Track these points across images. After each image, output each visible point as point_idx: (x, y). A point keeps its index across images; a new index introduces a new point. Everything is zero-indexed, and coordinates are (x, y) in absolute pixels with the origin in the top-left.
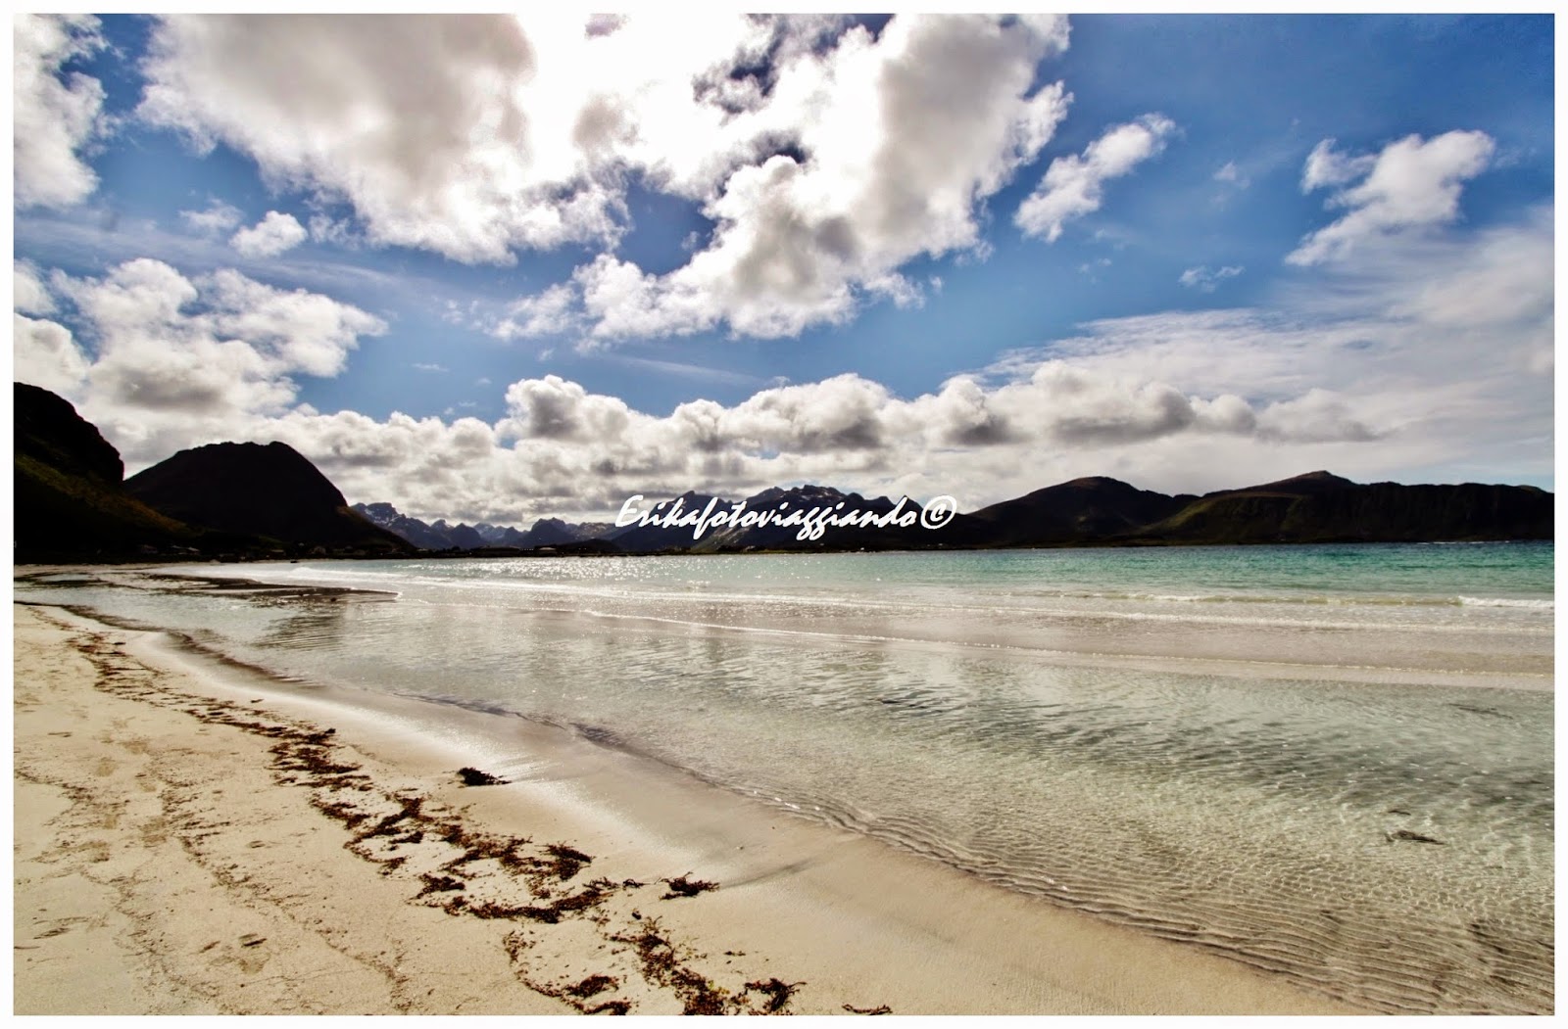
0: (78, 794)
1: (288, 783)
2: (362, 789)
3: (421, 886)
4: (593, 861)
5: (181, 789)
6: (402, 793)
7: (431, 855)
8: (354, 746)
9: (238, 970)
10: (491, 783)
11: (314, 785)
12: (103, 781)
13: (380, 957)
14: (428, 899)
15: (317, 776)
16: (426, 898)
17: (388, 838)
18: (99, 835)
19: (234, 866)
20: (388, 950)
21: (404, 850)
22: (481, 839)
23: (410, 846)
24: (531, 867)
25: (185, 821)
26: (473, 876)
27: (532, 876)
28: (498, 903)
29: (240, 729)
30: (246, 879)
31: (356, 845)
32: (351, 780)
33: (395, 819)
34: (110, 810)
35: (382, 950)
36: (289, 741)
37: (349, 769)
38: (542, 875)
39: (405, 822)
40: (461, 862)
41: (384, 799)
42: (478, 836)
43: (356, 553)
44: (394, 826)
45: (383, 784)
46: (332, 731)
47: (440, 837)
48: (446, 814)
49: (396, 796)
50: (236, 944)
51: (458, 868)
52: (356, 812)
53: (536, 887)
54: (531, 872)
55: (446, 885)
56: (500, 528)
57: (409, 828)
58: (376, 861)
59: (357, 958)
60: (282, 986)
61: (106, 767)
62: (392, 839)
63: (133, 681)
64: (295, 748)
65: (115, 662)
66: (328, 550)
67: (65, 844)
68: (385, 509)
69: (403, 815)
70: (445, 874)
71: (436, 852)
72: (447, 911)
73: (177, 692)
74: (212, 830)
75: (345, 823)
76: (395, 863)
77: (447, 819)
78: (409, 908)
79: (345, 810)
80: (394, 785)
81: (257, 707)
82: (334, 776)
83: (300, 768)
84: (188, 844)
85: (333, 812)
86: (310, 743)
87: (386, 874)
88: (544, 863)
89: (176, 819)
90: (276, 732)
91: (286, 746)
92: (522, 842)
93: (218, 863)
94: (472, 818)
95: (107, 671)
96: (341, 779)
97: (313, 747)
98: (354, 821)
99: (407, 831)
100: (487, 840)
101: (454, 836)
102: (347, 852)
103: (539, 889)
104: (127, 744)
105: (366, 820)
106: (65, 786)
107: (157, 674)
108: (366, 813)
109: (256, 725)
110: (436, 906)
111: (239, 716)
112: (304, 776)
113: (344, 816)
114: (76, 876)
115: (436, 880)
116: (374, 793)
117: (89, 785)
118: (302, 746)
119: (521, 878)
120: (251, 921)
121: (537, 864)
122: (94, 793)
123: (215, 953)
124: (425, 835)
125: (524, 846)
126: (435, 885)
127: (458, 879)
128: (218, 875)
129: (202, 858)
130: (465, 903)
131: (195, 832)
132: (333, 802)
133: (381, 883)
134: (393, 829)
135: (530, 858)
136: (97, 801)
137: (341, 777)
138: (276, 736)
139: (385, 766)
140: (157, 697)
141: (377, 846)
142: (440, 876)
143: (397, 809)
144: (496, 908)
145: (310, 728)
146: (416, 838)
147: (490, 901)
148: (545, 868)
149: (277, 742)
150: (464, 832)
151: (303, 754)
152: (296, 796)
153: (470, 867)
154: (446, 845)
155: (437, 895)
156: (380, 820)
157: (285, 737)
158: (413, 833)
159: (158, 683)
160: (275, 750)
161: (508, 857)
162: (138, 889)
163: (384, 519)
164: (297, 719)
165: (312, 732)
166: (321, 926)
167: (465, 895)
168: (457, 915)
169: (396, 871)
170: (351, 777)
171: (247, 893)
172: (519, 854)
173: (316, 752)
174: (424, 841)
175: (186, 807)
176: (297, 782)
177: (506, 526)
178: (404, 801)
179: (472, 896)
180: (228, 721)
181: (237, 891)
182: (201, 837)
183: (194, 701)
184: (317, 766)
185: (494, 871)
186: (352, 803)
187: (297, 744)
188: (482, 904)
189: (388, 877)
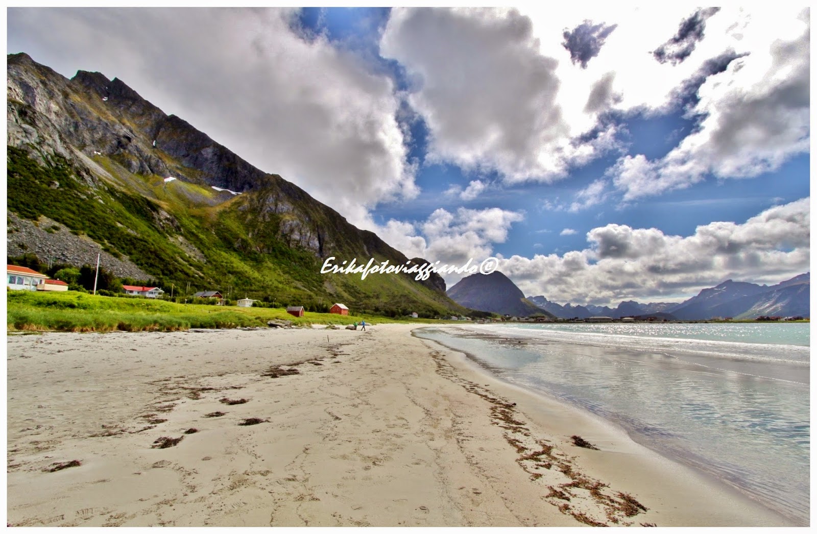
0: (427, 412)
1: (496, 425)
2: (525, 435)
3: (548, 492)
4: (648, 511)
5: (458, 418)
6: (543, 441)
7: (555, 478)
8: (524, 413)
9: (470, 502)
10: (589, 447)
11: (506, 428)
12: (435, 409)
13: (527, 521)
14: (551, 500)
15: (507, 424)
16: (550, 499)
17: (535, 462)
18: (431, 430)
19: (473, 457)
20: (530, 519)
21: (542, 470)
22: (581, 477)
23: (544, 469)
24: (608, 502)
25: (458, 432)
26: (575, 495)
27: (608, 507)
28: (588, 516)
29: (480, 396)
30: (477, 464)
31: (521, 462)
32: (521, 429)
33: (538, 454)
34: (435, 421)
35: (528, 517)
36: (498, 405)
37: (520, 424)
38: (615, 509)
39: (543, 457)
40: (569, 485)
41: (535, 442)
42: (580, 475)
43: (530, 320)
44: (538, 457)
45: (535, 435)
46: (515, 404)
47: (560, 469)
48: (564, 458)
49: (541, 442)
50: (471, 491)
51: (567, 488)
52: (522, 445)
53: (610, 514)
54: (608, 505)
55: (561, 496)
56: (599, 307)
57: (545, 460)
58: (529, 472)
59: (517, 517)
60: (485, 517)
61: (436, 404)
62: (537, 463)
63: (447, 371)
64: (499, 409)
65: (442, 363)
66: (518, 319)
67: (422, 431)
68: (541, 299)
69: (543, 453)
70: (561, 490)
71: (558, 477)
72: (560, 509)
73: (460, 377)
74: (467, 438)
75: (517, 449)
76: (538, 476)
77: (565, 461)
78: (542, 501)
79: (517, 443)
80: (539, 437)
81: (487, 388)
82: (514, 426)
83: (501, 419)
84: (459, 442)
85: (512, 442)
86: (506, 408)
87: (533, 480)
88: (617, 502)
89: (456, 430)
90: (493, 400)
91: (496, 408)
92: (603, 485)
93: (468, 453)
94: (577, 464)
95: (440, 366)
96: (517, 428)
97: (507, 410)
98: (521, 449)
99: (544, 462)
100: (584, 478)
101: (567, 471)
102: (517, 464)
103: (612, 516)
104: (443, 396)
105: (526, 451)
106: (424, 408)
107: (454, 369)
108: (526, 447)
109: (486, 396)
110: (555, 505)
111: (480, 391)
112: (502, 423)
113: (517, 446)
114: (424, 444)
115: (556, 491)
116: (530, 438)
117: (431, 410)
118: (502, 409)
119: (602, 506)
120: (476, 482)
121: (612, 501)
122: (432, 413)
123: (463, 491)
124: (553, 466)
125: (604, 488)
126: (555, 494)
127: (567, 495)
128: (467, 458)
129: (463, 449)
130: (569, 509)
131: (461, 438)
132: (513, 438)
133: (530, 484)
134: (537, 459)
135: (608, 497)
136: (433, 417)
137: (517, 426)
138: (493, 402)
139: (537, 426)
140: (454, 379)
141: (530, 464)
142: (559, 490)
143: (540, 449)
144: (586, 518)
145: (506, 401)
146: (548, 466)
147: (583, 512)
148: (617, 505)
149: (493, 405)
150: (572, 470)
151: (503, 412)
152: (498, 431)
153: (574, 490)
154: (562, 474)
155: (556, 499)
156: (532, 452)
157: (497, 403)
158: (547, 463)
159: (455, 373)
160: (492, 409)
161: (595, 491)
162: (441, 455)
163: (541, 303)
164: (502, 396)
165: (507, 403)
166: (503, 495)
167: (570, 504)
168: (565, 514)
169: (537, 480)
170: (521, 428)
171: (477, 470)
172: (602, 492)
173: (508, 413)
174: (552, 469)
175: (460, 426)
176: (499, 425)
177: (603, 305)
178: (544, 446)
179: (573, 507)
180: (476, 393)
181: (473, 468)
182: (463, 440)
183: (465, 382)
184: (508, 419)
185: (587, 497)
186: (521, 441)
187: (501, 407)
188: (579, 513)
189: (534, 482)
